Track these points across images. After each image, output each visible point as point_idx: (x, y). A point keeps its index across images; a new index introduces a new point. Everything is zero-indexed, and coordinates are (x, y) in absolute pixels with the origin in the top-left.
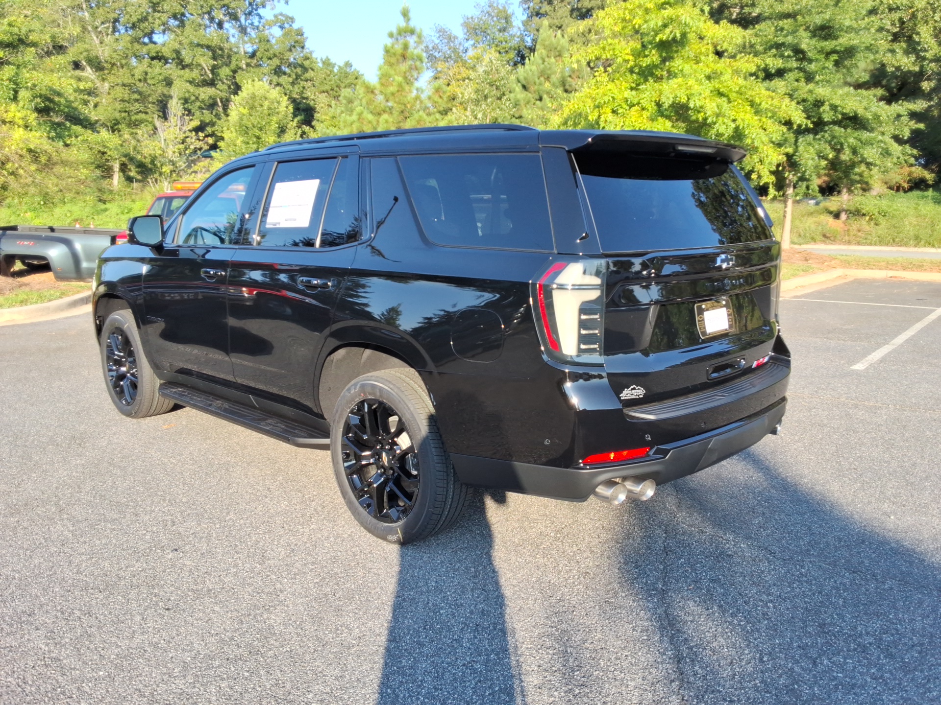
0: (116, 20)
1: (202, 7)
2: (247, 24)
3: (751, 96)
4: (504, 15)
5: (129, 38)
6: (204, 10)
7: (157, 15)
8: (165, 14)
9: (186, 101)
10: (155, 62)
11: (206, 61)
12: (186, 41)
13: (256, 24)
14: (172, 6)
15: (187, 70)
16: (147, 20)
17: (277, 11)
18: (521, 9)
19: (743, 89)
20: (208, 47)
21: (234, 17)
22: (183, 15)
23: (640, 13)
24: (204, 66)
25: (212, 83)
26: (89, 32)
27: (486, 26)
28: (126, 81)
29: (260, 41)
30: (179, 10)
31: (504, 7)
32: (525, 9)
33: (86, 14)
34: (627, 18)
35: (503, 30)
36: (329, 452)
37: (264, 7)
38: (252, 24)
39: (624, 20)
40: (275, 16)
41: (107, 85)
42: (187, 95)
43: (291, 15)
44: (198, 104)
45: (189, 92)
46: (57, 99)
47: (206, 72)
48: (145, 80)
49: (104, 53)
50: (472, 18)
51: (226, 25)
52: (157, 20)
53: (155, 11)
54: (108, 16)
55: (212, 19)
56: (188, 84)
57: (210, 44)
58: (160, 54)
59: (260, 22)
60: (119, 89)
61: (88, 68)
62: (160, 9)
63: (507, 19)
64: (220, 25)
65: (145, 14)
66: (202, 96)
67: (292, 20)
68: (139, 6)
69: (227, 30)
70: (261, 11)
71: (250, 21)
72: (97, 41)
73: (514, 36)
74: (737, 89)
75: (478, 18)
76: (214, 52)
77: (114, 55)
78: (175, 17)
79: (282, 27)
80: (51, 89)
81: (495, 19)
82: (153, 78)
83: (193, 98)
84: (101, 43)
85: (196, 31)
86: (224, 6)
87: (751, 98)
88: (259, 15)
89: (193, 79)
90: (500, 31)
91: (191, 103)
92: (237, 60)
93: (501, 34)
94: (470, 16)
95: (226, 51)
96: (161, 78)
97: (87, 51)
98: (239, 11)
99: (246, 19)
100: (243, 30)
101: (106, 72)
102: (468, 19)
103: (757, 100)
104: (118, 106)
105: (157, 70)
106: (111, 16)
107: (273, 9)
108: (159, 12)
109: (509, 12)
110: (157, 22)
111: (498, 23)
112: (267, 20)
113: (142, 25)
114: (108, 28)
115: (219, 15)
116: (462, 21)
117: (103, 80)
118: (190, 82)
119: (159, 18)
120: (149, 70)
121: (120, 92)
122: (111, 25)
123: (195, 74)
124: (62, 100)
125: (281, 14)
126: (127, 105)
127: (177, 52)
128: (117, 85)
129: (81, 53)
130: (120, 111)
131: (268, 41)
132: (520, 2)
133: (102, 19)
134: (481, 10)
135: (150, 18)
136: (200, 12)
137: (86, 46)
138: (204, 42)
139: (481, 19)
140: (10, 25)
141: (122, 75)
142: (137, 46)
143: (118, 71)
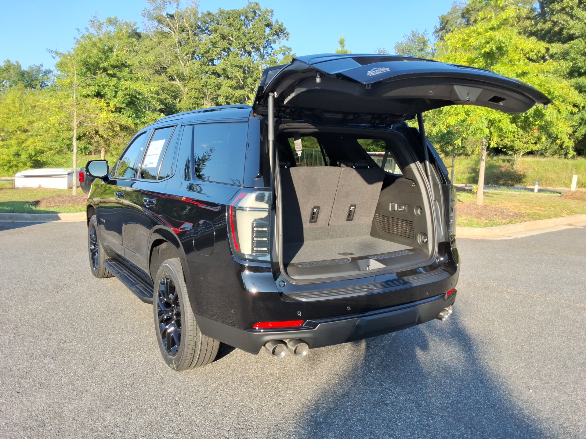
0: (194, 53)
1: (239, 44)
2: (264, 53)
3: (548, 87)
4: (422, 41)
5: (199, 63)
6: (241, 46)
7: (215, 49)
8: (219, 49)
9: (227, 98)
10: (213, 76)
11: (239, 75)
12: (229, 64)
13: (269, 53)
14: (223, 44)
15: (229, 80)
16: (209, 52)
17: (281, 45)
18: (434, 36)
19: (543, 83)
20: (241, 67)
21: (258, 49)
22: (229, 49)
23: (474, 35)
24: (239, 77)
25: (242, 88)
26: (179, 59)
27: (410, 48)
28: (197, 87)
29: (271, 62)
30: (227, 46)
31: (423, 36)
32: (436, 37)
33: (178, 50)
34: (465, 39)
35: (422, 50)
36: (153, 305)
37: (275, 43)
38: (267, 53)
39: (463, 40)
40: (280, 48)
41: (186, 89)
42: (228, 94)
43: (289, 47)
44: (234, 99)
45: (229, 92)
46: (138, 96)
47: (239, 81)
48: (206, 86)
49: (186, 71)
50: (401, 43)
51: (253, 54)
52: (215, 52)
53: (214, 47)
54: (190, 50)
55: (245, 51)
56: (229, 88)
57: (242, 65)
58: (215, 72)
59: (271, 52)
60: (193, 91)
61: (177, 80)
62: (217, 46)
63: (424, 43)
64: (249, 53)
65: (208, 49)
66: (236, 95)
67: (290, 49)
68: (205, 45)
69: (253, 57)
70: (273, 45)
71: (266, 51)
72: (183, 65)
73: (429, 53)
74: (539, 83)
75: (405, 44)
76: (244, 69)
77: (191, 72)
78: (224, 50)
79: (284, 54)
80: (135, 91)
81: (416, 43)
82: (210, 85)
83: (231, 96)
84: (185, 65)
85: (235, 58)
86: (252, 43)
87: (548, 89)
88: (271, 47)
89: (232, 85)
90: (419, 50)
91: (230, 99)
92: (257, 74)
93: (420, 53)
94: (400, 43)
95: (251, 69)
96: (214, 84)
97: (177, 70)
98: (260, 45)
99: (264, 50)
100: (262, 57)
101: (187, 82)
102: (399, 44)
103: (552, 90)
104: (192, 101)
105: (213, 80)
106: (191, 50)
107: (279, 44)
108: (216, 47)
109: (426, 39)
110: (215, 53)
111: (418, 46)
112: (275, 50)
113: (206, 55)
114: (189, 57)
115: (249, 48)
116: (395, 45)
117: (185, 86)
118: (230, 87)
119: (216, 51)
120: (208, 80)
121: (193, 93)
122: (191, 55)
123: (234, 82)
124: (141, 97)
125: (284, 47)
126: (197, 100)
127: (224, 70)
128: (192, 89)
129: (174, 71)
130: (192, 104)
131: (275, 62)
132: (433, 33)
133: (186, 52)
134: (407, 38)
135: (210, 51)
136: (238, 47)
137: (177, 67)
138: (239, 64)
139: (407, 44)
140: (117, 56)
141: (195, 84)
142: (204, 67)
143: (193, 81)
